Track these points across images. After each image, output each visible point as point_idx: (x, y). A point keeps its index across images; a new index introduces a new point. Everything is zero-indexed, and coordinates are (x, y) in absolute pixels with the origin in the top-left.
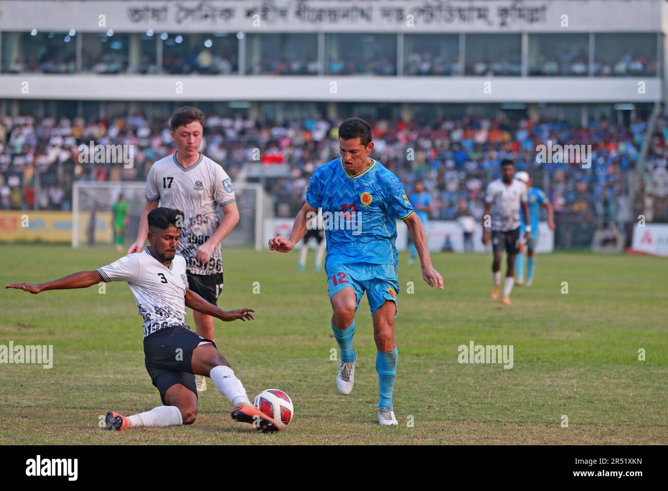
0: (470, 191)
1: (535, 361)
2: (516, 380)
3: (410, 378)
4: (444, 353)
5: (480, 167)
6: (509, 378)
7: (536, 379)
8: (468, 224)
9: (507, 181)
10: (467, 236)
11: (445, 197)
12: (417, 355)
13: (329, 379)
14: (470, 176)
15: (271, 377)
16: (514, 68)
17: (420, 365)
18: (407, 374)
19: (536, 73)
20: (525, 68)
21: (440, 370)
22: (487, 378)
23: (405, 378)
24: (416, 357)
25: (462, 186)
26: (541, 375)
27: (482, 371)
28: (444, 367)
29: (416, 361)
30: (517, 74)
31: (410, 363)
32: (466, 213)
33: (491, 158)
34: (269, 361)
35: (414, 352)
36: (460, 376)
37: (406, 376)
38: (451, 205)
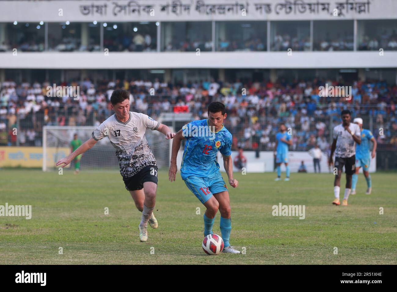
0: (318, 130)
1: (365, 248)
2: (352, 261)
3: (277, 260)
4: (301, 243)
5: (325, 114)
6: (347, 259)
7: (366, 260)
8: (317, 153)
9: (346, 125)
10: (316, 161)
11: (301, 134)
12: (283, 244)
13: (222, 261)
14: (318, 120)
15: (182, 259)
16: (348, 45)
17: (285, 251)
18: (276, 257)
19: (363, 48)
20: (355, 45)
21: (299, 254)
22: (332, 260)
23: (274, 261)
24: (281, 246)
25: (312, 127)
26: (370, 258)
27: (328, 255)
28: (302, 252)
29: (282, 248)
30: (350, 49)
31: (277, 250)
32: (315, 146)
33: (332, 107)
34: (180, 249)
35: (280, 242)
36: (313, 258)
37: (275, 259)
38: (305, 140)
